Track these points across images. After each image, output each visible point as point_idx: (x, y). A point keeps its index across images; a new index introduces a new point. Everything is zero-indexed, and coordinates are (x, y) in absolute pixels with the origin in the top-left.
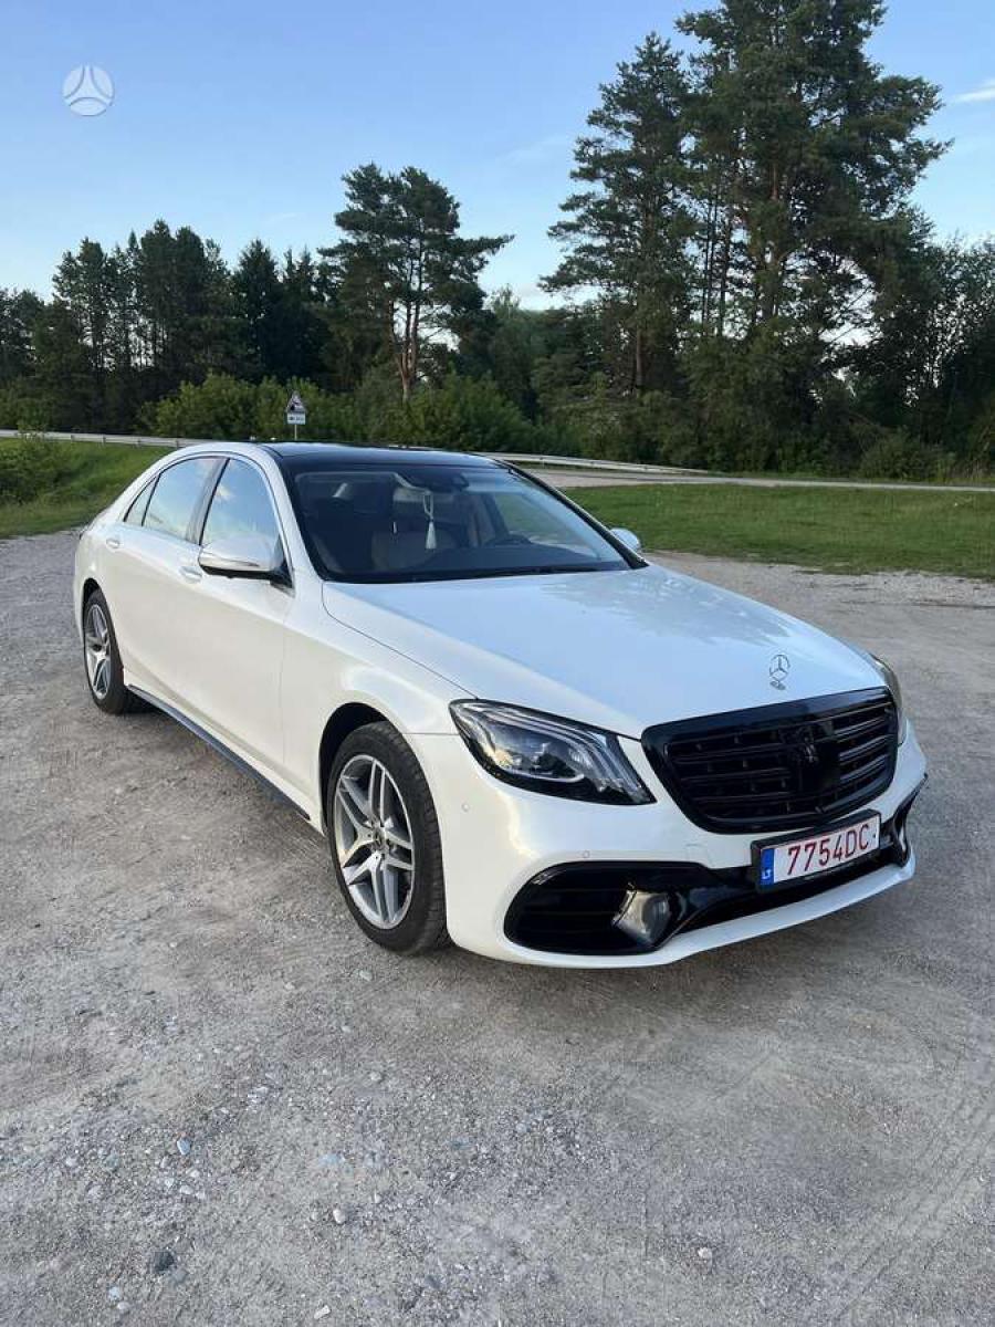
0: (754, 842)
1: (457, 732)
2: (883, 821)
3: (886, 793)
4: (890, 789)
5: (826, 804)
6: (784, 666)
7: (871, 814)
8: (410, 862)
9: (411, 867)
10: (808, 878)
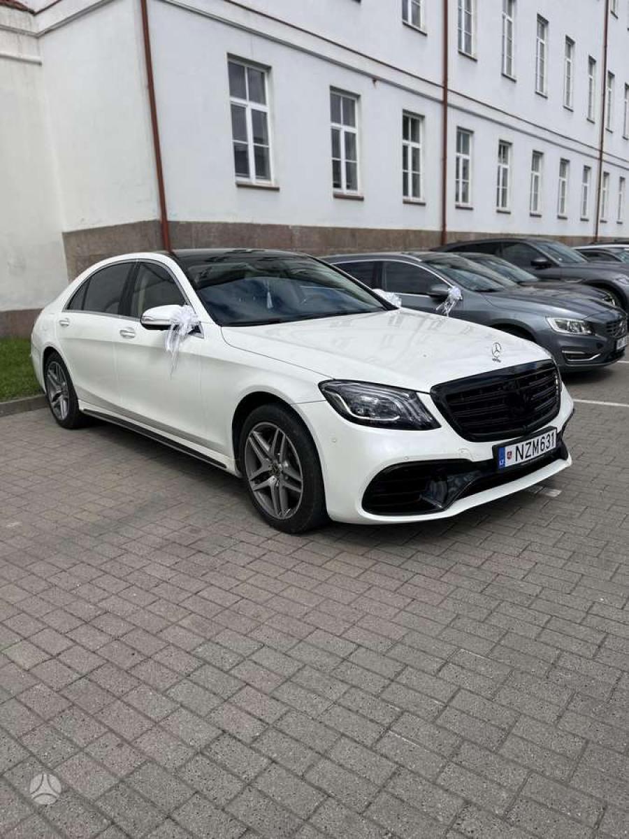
0: (495, 446)
1: (324, 398)
2: (558, 432)
3: (557, 417)
4: (559, 415)
5: (529, 424)
6: (499, 349)
7: (552, 428)
8: (300, 488)
9: (301, 491)
10: (523, 464)
